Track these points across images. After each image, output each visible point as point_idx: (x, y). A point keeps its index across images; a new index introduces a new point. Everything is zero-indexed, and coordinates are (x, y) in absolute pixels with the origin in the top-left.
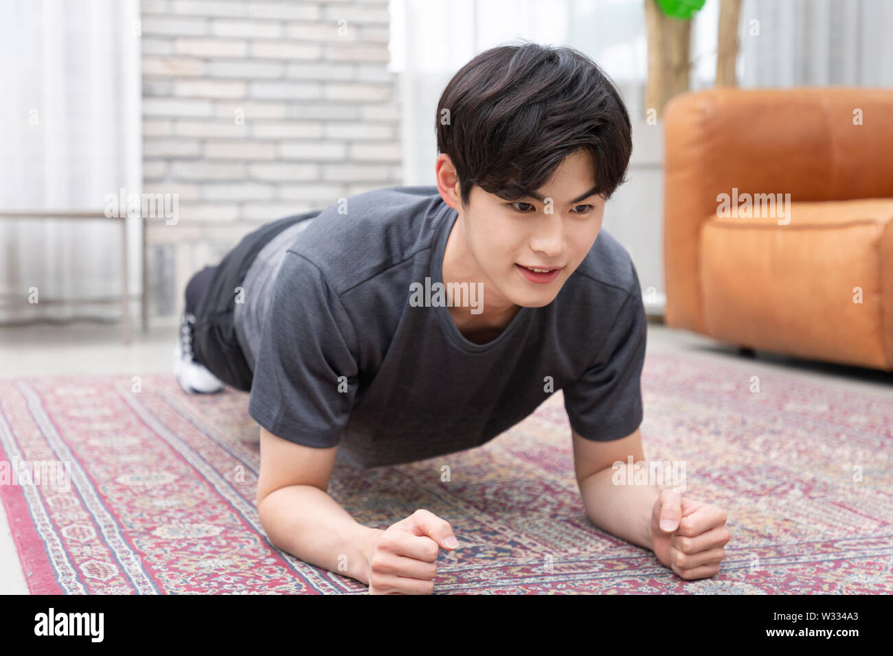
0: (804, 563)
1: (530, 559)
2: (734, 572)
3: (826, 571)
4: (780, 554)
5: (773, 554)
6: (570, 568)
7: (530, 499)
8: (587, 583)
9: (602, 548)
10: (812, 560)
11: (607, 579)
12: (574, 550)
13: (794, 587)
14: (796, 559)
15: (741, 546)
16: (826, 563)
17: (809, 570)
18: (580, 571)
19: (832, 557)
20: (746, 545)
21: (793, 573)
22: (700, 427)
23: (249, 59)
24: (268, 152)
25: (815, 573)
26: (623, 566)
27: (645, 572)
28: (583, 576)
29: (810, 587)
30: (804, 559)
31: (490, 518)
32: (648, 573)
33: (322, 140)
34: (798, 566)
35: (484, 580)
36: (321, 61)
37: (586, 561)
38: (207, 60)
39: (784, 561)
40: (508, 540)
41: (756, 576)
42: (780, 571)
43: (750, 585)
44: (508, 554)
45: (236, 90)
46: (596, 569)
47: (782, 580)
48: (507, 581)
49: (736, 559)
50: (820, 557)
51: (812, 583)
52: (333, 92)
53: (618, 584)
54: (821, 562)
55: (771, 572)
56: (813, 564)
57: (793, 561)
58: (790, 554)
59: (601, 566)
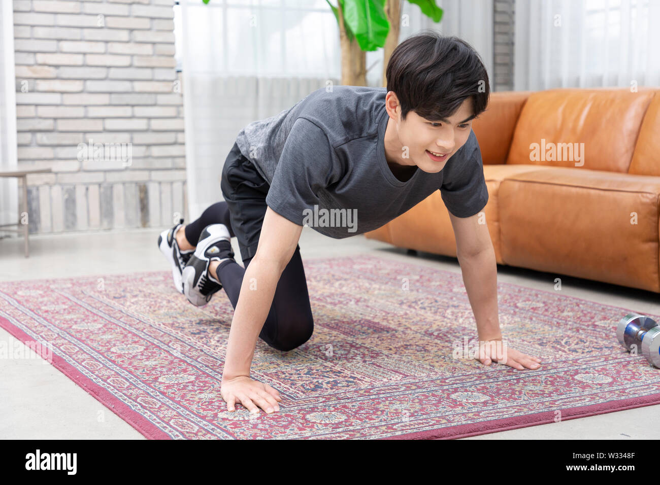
0: (501, 381)
1: (367, 386)
2: (470, 387)
3: (514, 385)
4: (489, 377)
5: (485, 377)
6: (389, 389)
7: (346, 352)
8: (402, 396)
9: (399, 379)
10: (505, 379)
11: (411, 394)
12: (385, 380)
13: (502, 393)
14: (497, 379)
15: (468, 373)
16: (512, 381)
17: (505, 384)
18: (395, 391)
19: (514, 377)
20: (470, 373)
21: (499, 386)
22: (413, 305)
23: (84, 65)
24: (98, 126)
25: (509, 386)
26: (414, 387)
27: (427, 389)
28: (398, 393)
29: (510, 393)
30: (501, 379)
31: (332, 364)
32: (429, 390)
33: (132, 117)
34: (499, 383)
35: (351, 398)
36: (130, 66)
37: (394, 385)
38: (57, 66)
39: (491, 380)
40: (349, 376)
41: (481, 389)
42: (492, 386)
43: (480, 394)
44: (353, 384)
45: (76, 86)
46: (402, 389)
47: (495, 391)
48: (362, 397)
49: (468, 380)
50: (508, 378)
51: (510, 391)
52: (138, 86)
53: (418, 397)
54: (510, 380)
55: (488, 386)
56: (506, 381)
57: (496, 380)
58: (493, 377)
59: (404, 388)
